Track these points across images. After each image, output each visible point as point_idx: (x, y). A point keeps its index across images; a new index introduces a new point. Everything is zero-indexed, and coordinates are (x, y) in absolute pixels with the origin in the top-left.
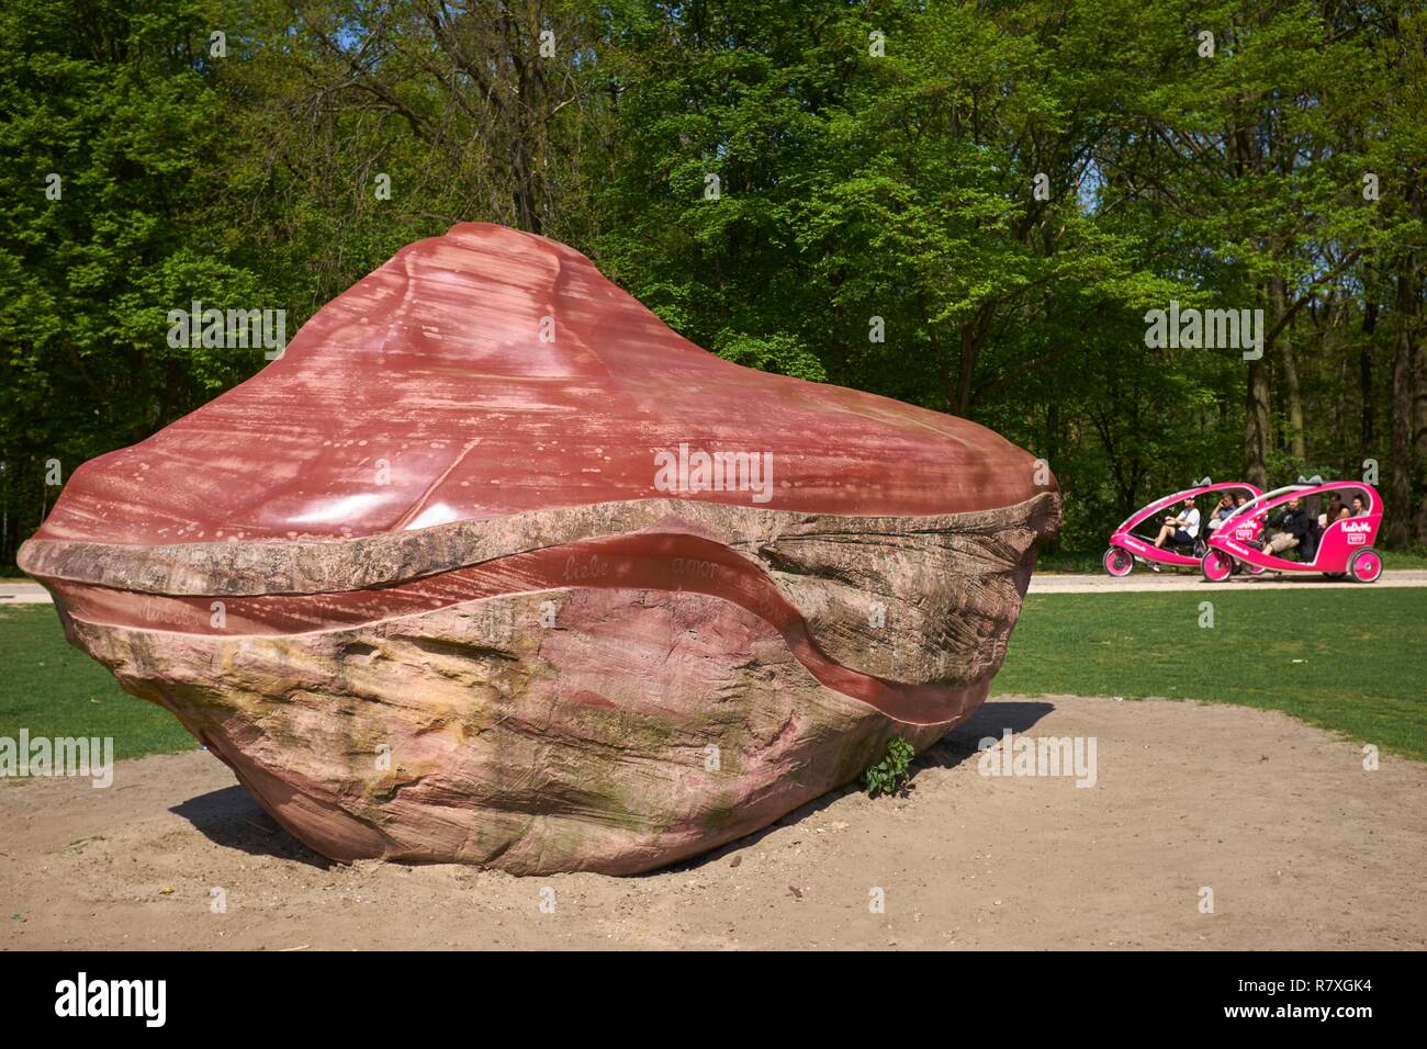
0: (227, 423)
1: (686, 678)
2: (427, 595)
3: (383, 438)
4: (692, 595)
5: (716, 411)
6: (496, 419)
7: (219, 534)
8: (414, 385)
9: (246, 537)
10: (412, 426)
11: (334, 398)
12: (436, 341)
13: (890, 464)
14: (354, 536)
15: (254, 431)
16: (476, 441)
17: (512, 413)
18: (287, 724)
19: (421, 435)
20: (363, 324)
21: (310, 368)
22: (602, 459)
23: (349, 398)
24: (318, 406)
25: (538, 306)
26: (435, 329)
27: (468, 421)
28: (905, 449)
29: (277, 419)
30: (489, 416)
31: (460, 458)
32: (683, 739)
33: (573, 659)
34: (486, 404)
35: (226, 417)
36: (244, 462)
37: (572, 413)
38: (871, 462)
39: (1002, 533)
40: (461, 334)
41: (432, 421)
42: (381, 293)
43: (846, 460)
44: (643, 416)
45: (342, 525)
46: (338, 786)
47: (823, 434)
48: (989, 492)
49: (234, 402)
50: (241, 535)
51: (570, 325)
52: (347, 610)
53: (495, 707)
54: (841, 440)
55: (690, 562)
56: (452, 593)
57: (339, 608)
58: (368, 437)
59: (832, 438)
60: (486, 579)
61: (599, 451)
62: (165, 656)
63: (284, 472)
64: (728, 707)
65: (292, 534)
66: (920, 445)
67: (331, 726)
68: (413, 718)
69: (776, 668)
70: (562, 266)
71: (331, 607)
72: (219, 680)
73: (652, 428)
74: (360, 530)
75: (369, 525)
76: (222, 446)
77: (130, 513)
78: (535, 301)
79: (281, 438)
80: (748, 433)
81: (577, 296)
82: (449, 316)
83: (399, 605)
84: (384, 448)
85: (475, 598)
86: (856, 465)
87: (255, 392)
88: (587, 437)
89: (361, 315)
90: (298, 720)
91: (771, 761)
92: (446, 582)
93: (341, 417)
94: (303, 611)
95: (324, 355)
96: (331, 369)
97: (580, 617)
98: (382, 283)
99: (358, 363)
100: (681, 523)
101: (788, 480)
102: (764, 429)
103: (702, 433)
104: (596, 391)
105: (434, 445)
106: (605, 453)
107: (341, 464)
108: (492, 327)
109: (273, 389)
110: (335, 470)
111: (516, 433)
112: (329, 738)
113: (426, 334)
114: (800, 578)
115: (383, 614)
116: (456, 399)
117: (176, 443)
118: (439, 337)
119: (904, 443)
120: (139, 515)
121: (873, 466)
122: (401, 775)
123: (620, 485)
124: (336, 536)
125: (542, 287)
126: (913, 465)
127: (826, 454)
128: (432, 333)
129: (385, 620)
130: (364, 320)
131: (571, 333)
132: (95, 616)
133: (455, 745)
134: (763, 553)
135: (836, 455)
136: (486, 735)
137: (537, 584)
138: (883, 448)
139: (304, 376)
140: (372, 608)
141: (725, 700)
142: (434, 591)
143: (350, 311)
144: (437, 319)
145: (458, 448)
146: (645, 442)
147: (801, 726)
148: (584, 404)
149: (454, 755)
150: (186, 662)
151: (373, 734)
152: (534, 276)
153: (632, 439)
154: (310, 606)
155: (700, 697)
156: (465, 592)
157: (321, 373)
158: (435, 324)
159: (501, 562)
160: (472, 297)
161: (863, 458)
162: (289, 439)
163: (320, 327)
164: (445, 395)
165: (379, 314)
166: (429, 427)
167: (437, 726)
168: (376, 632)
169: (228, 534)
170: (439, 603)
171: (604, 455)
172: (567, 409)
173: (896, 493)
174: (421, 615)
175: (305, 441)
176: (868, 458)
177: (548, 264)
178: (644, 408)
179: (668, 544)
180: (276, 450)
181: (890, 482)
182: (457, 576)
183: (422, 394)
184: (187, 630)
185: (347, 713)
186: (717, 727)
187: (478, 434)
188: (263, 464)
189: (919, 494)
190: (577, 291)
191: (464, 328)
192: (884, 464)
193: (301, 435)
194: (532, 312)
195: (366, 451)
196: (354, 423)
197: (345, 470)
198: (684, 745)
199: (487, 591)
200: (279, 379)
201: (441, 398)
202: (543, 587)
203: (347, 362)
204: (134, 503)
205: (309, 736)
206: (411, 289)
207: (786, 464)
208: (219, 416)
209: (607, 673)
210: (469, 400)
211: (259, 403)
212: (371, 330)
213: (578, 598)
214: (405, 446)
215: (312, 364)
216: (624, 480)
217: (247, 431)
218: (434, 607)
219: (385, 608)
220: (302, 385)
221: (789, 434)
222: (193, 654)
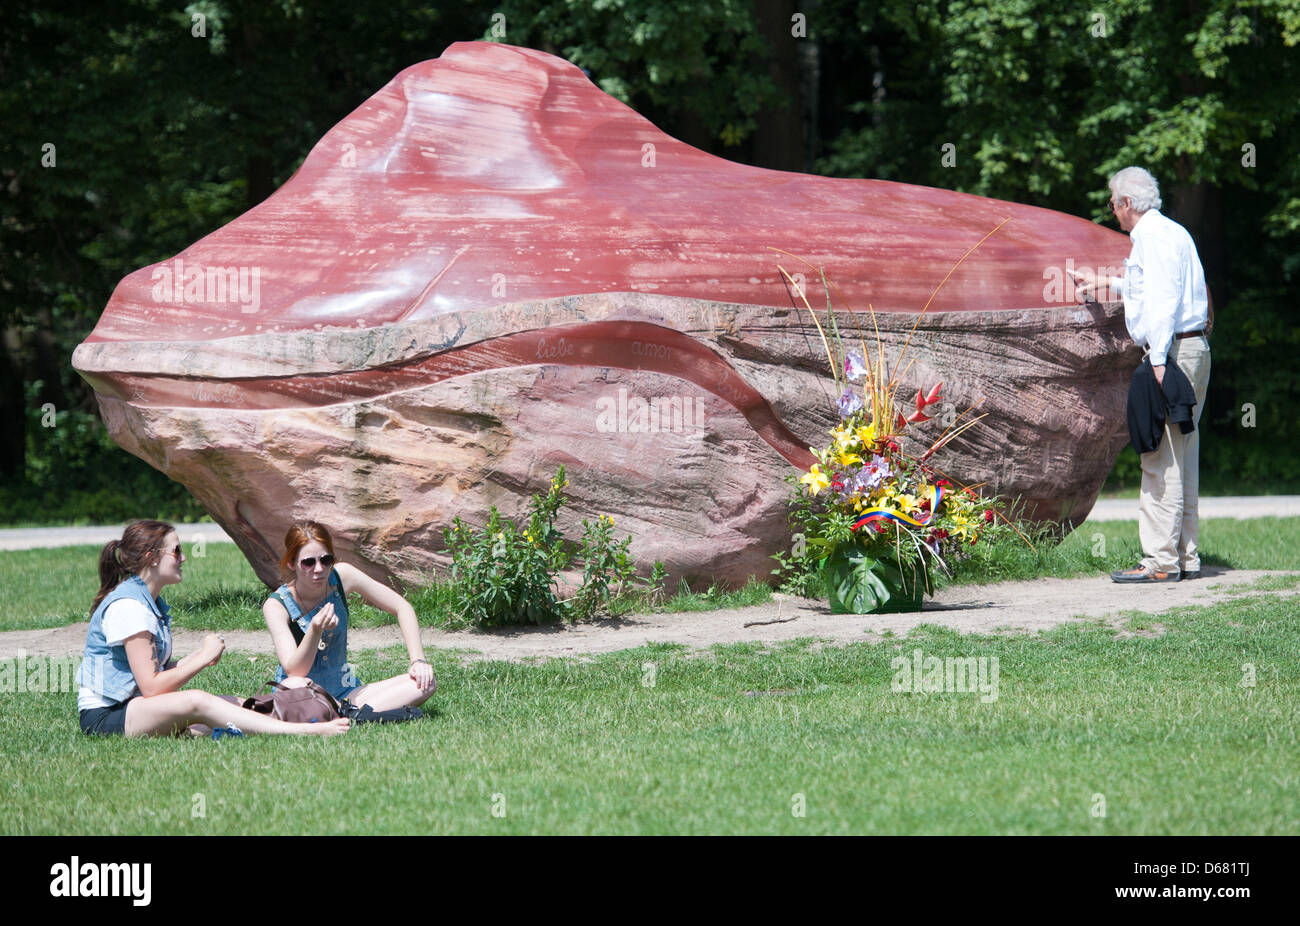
0: (250, 238)
1: (647, 445)
2: (427, 372)
3: (389, 247)
4: (650, 373)
5: (692, 215)
6: (483, 229)
7: (259, 328)
8: (415, 200)
9: (281, 330)
10: (412, 237)
11: (344, 214)
12: (434, 160)
13: (884, 261)
14: (368, 326)
15: (280, 244)
16: (466, 248)
17: (496, 223)
18: (315, 482)
19: (419, 244)
20: (368, 147)
21: (323, 188)
22: (573, 260)
23: (359, 214)
24: (333, 222)
25: (525, 123)
26: (432, 149)
27: (460, 232)
28: (908, 246)
29: (298, 233)
30: (477, 227)
31: (453, 262)
32: (647, 499)
33: (546, 423)
34: (476, 216)
35: (251, 233)
36: (271, 270)
37: (550, 221)
38: (862, 259)
39: (1052, 334)
40: (456, 152)
41: (429, 232)
42: (383, 116)
43: (831, 258)
44: (614, 223)
45: (359, 318)
46: (357, 535)
47: (808, 233)
48: (1030, 290)
49: (256, 219)
50: (277, 328)
51: (556, 140)
52: (362, 386)
53: (483, 463)
54: (829, 239)
55: (647, 345)
56: (447, 370)
57: (357, 384)
58: (375, 246)
59: (820, 237)
60: (472, 358)
61: (570, 254)
62: (216, 429)
63: (308, 277)
64: (689, 475)
65: (318, 326)
66: (929, 242)
67: (351, 482)
68: (418, 474)
69: (739, 444)
70: (551, 83)
71: (350, 383)
72: (260, 446)
73: (621, 233)
74: (373, 321)
75: (379, 317)
76: (250, 258)
77: (176, 316)
78: (523, 119)
79: (302, 249)
80: (722, 235)
81: (565, 110)
82: (444, 137)
83: (405, 381)
84: (389, 255)
85: (465, 373)
86: (842, 262)
87: (276, 210)
88: (562, 242)
89: (366, 138)
90: (324, 479)
91: (738, 529)
92: (442, 361)
93: (353, 231)
94: (328, 387)
95: (333, 175)
96: (342, 189)
97: (551, 389)
98: (383, 107)
99: (364, 183)
100: (638, 312)
101: (758, 277)
102: (742, 230)
103: (671, 236)
104: (574, 201)
105: (431, 252)
106: (575, 255)
107: (354, 269)
108: (483, 145)
109: (291, 207)
110: (351, 274)
111: (500, 241)
112: (350, 493)
113: (424, 154)
114: (768, 367)
115: (391, 388)
116: (450, 213)
117: (207, 256)
118: (435, 156)
119: (908, 240)
120: (184, 318)
121: (865, 264)
122: (408, 524)
123: (586, 282)
124: (353, 327)
125: (529, 104)
126: (915, 262)
127: (807, 252)
128: (429, 154)
129: (393, 393)
130: (369, 143)
131: (556, 148)
132: (153, 402)
133: (452, 497)
134: (722, 341)
135: (819, 254)
136: (477, 488)
137: (514, 362)
138: (880, 245)
139: (318, 195)
140: (384, 384)
141: (686, 467)
142: (432, 368)
143: (355, 133)
144: (434, 141)
145: (451, 254)
146: (612, 245)
147: (768, 498)
148: (560, 214)
149: (451, 505)
150: (233, 432)
151: (385, 489)
152: (525, 94)
153: (602, 243)
154: (334, 383)
155: (661, 461)
156: (457, 368)
157: (333, 192)
158: (432, 145)
159: (485, 344)
160: (464, 118)
161: (851, 255)
162: (309, 250)
163: (329, 150)
164: (440, 209)
165: (381, 137)
166: (426, 237)
167: (436, 482)
168: (385, 403)
169: (265, 327)
170: (436, 379)
171: (574, 256)
172: (546, 218)
173: (890, 290)
174: (422, 388)
175: (323, 251)
176: (858, 256)
177: (537, 81)
178: (616, 216)
179: (627, 330)
180: (299, 260)
181: (883, 279)
182: (451, 356)
183: (419, 208)
184: (233, 406)
185: (364, 473)
186: (679, 491)
187: (469, 242)
188: (288, 272)
189: (920, 291)
190: (565, 104)
191: (457, 147)
192: (877, 261)
193: (320, 246)
194: (519, 129)
195: (375, 258)
196: (363, 236)
197: (359, 274)
198: (648, 504)
199: (475, 368)
200: (296, 198)
201: (437, 212)
202: (519, 364)
203: (355, 182)
204: (178, 308)
205: (333, 492)
206: (410, 112)
207: (758, 263)
208: (244, 232)
209: (576, 436)
210: (461, 213)
211: (280, 220)
212: (375, 152)
213: (550, 373)
214: (407, 253)
215: (325, 184)
216: (590, 277)
217: (271, 244)
218: (433, 382)
219: (394, 384)
220: (317, 203)
221: (770, 235)
222: (240, 425)
